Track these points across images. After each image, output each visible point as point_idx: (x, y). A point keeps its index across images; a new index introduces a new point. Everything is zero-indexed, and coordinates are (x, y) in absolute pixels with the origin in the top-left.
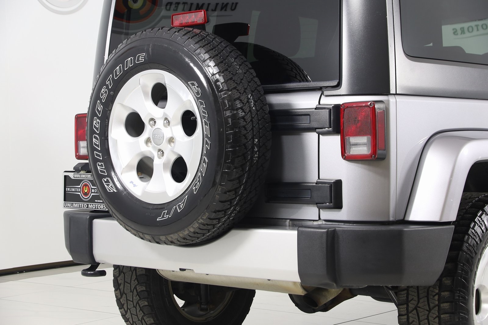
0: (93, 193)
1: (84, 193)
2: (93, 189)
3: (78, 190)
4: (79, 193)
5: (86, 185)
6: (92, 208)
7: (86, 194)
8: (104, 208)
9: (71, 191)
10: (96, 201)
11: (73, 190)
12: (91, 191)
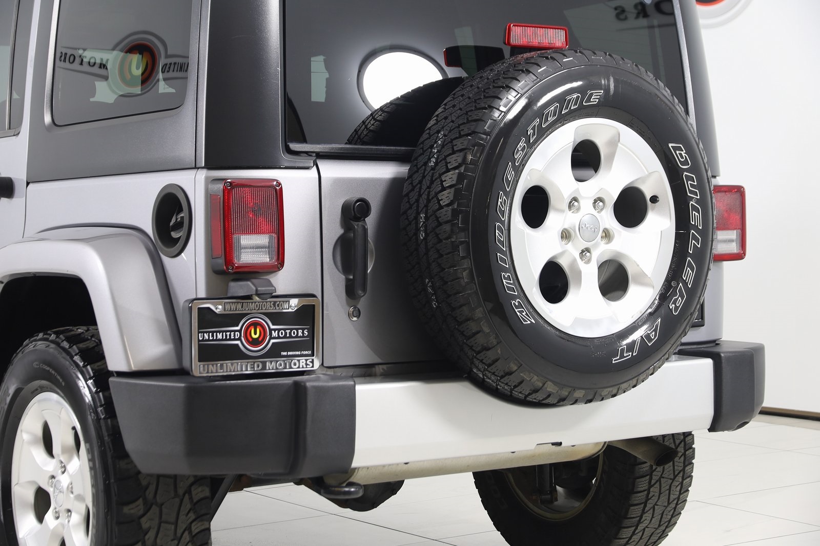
0: (275, 338)
1: (251, 340)
2: (275, 330)
3: (235, 336)
4: (238, 342)
5: (255, 325)
6: (277, 369)
7: (255, 343)
8: (307, 364)
9: (213, 340)
10: (285, 353)
11: (220, 336)
12: (271, 334)
